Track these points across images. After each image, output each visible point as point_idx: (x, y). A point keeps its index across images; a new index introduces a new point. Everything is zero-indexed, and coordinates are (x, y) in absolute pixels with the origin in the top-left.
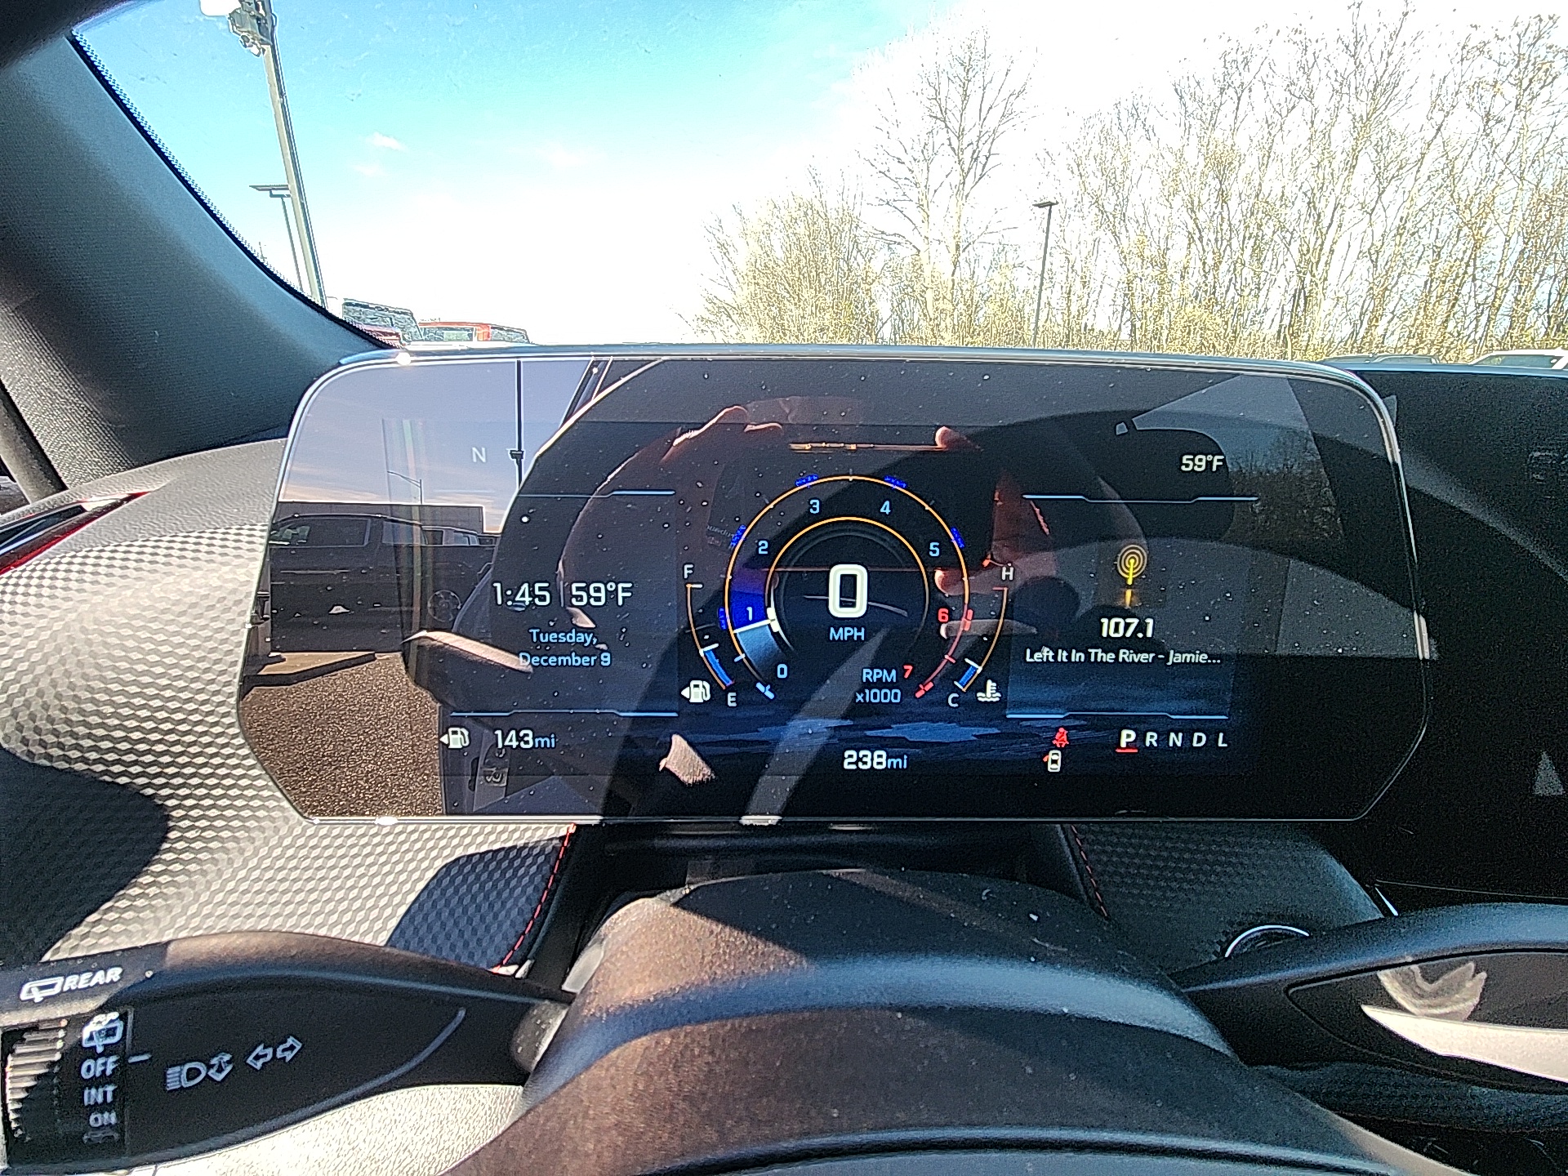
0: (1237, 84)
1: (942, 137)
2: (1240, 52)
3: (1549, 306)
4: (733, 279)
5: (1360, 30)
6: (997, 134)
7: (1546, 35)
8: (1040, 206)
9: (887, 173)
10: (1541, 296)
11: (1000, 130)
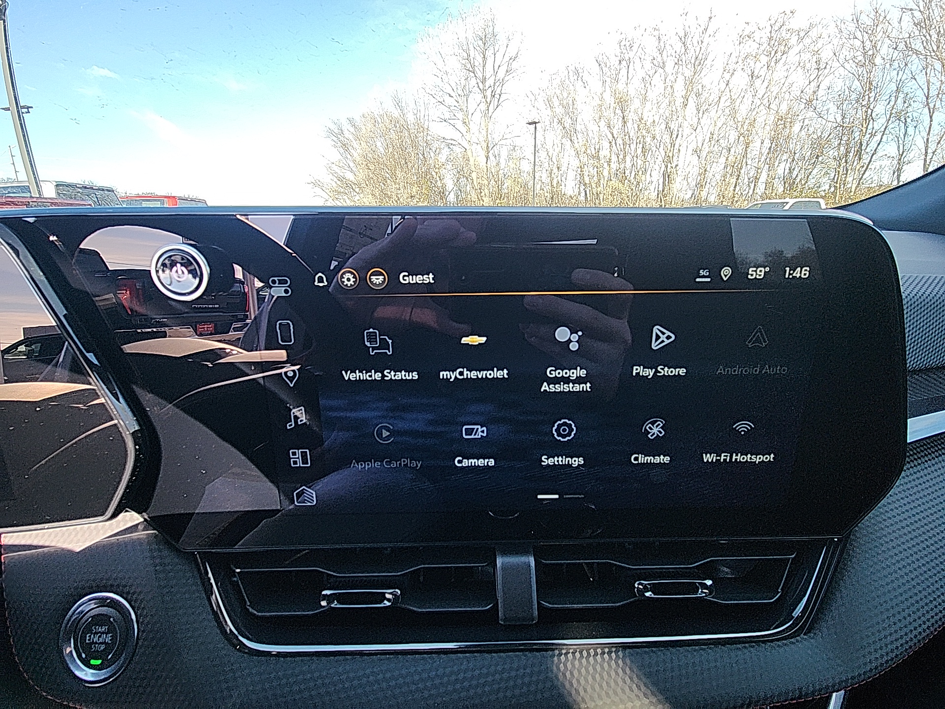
0: (627, 58)
1: (473, 82)
2: (627, 40)
3: (784, 177)
4: (352, 165)
5: (687, 28)
6: (504, 82)
7: (787, 23)
8: (530, 124)
9: (443, 102)
10: (780, 171)
11: (506, 79)
